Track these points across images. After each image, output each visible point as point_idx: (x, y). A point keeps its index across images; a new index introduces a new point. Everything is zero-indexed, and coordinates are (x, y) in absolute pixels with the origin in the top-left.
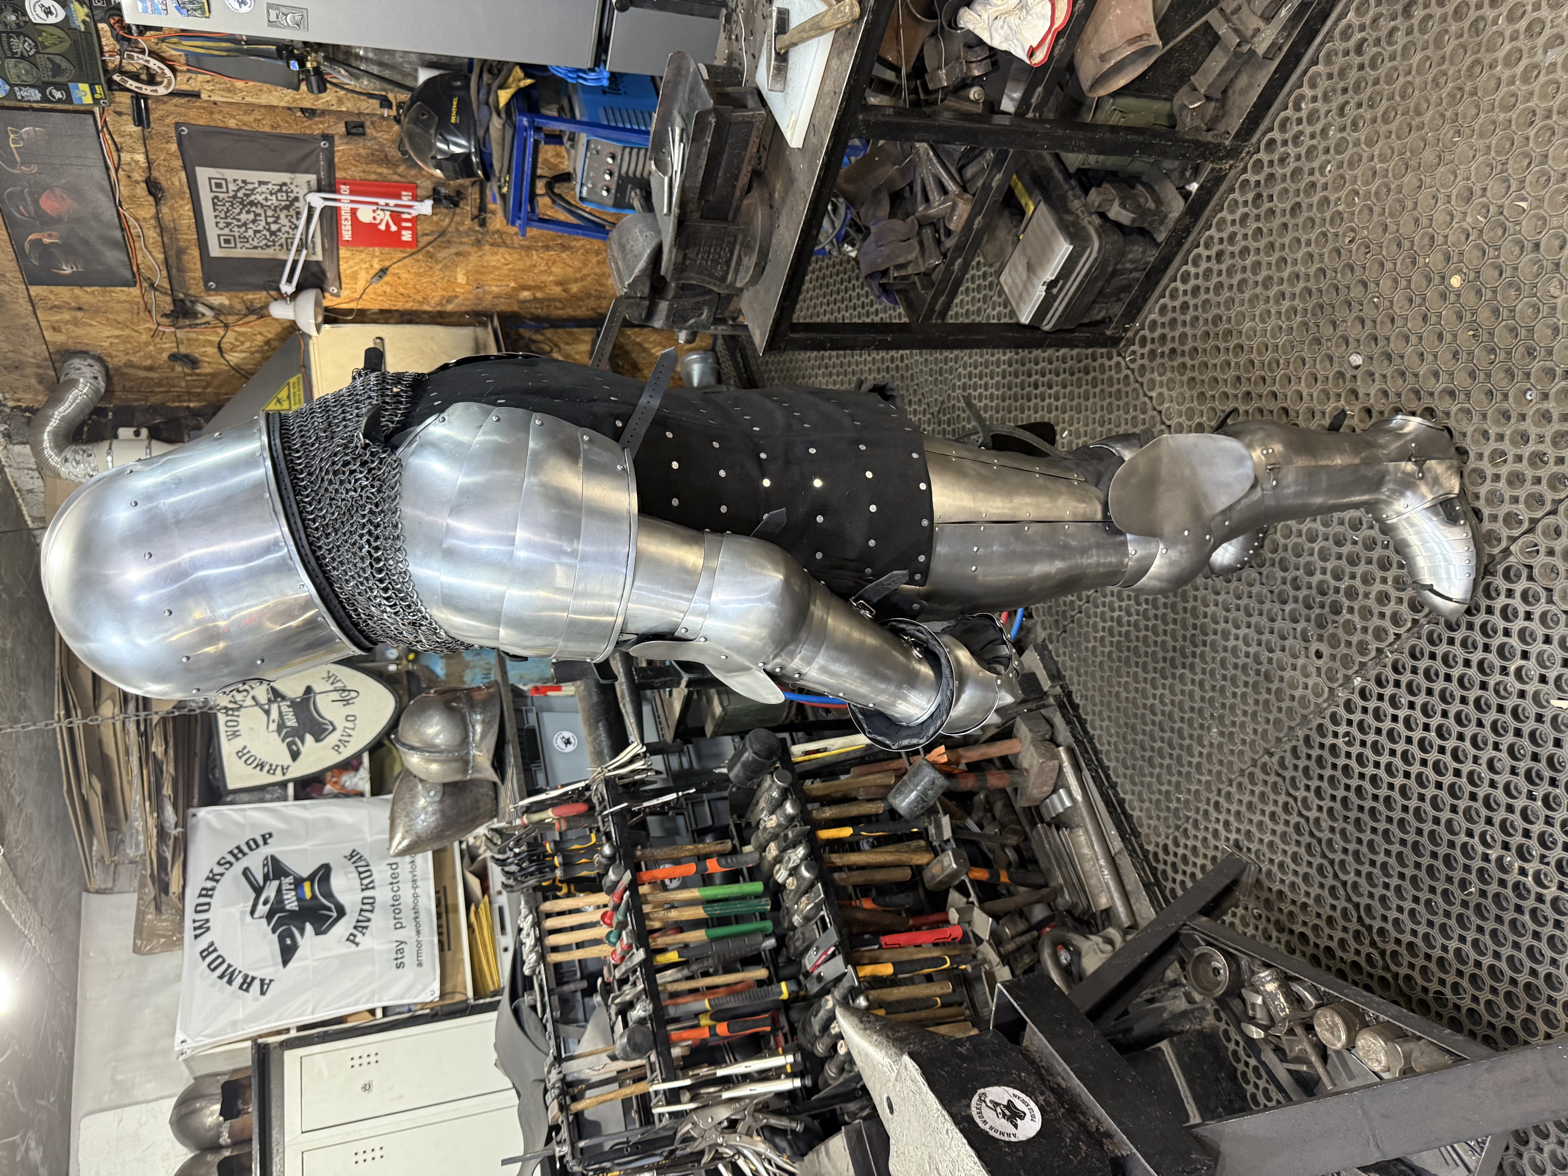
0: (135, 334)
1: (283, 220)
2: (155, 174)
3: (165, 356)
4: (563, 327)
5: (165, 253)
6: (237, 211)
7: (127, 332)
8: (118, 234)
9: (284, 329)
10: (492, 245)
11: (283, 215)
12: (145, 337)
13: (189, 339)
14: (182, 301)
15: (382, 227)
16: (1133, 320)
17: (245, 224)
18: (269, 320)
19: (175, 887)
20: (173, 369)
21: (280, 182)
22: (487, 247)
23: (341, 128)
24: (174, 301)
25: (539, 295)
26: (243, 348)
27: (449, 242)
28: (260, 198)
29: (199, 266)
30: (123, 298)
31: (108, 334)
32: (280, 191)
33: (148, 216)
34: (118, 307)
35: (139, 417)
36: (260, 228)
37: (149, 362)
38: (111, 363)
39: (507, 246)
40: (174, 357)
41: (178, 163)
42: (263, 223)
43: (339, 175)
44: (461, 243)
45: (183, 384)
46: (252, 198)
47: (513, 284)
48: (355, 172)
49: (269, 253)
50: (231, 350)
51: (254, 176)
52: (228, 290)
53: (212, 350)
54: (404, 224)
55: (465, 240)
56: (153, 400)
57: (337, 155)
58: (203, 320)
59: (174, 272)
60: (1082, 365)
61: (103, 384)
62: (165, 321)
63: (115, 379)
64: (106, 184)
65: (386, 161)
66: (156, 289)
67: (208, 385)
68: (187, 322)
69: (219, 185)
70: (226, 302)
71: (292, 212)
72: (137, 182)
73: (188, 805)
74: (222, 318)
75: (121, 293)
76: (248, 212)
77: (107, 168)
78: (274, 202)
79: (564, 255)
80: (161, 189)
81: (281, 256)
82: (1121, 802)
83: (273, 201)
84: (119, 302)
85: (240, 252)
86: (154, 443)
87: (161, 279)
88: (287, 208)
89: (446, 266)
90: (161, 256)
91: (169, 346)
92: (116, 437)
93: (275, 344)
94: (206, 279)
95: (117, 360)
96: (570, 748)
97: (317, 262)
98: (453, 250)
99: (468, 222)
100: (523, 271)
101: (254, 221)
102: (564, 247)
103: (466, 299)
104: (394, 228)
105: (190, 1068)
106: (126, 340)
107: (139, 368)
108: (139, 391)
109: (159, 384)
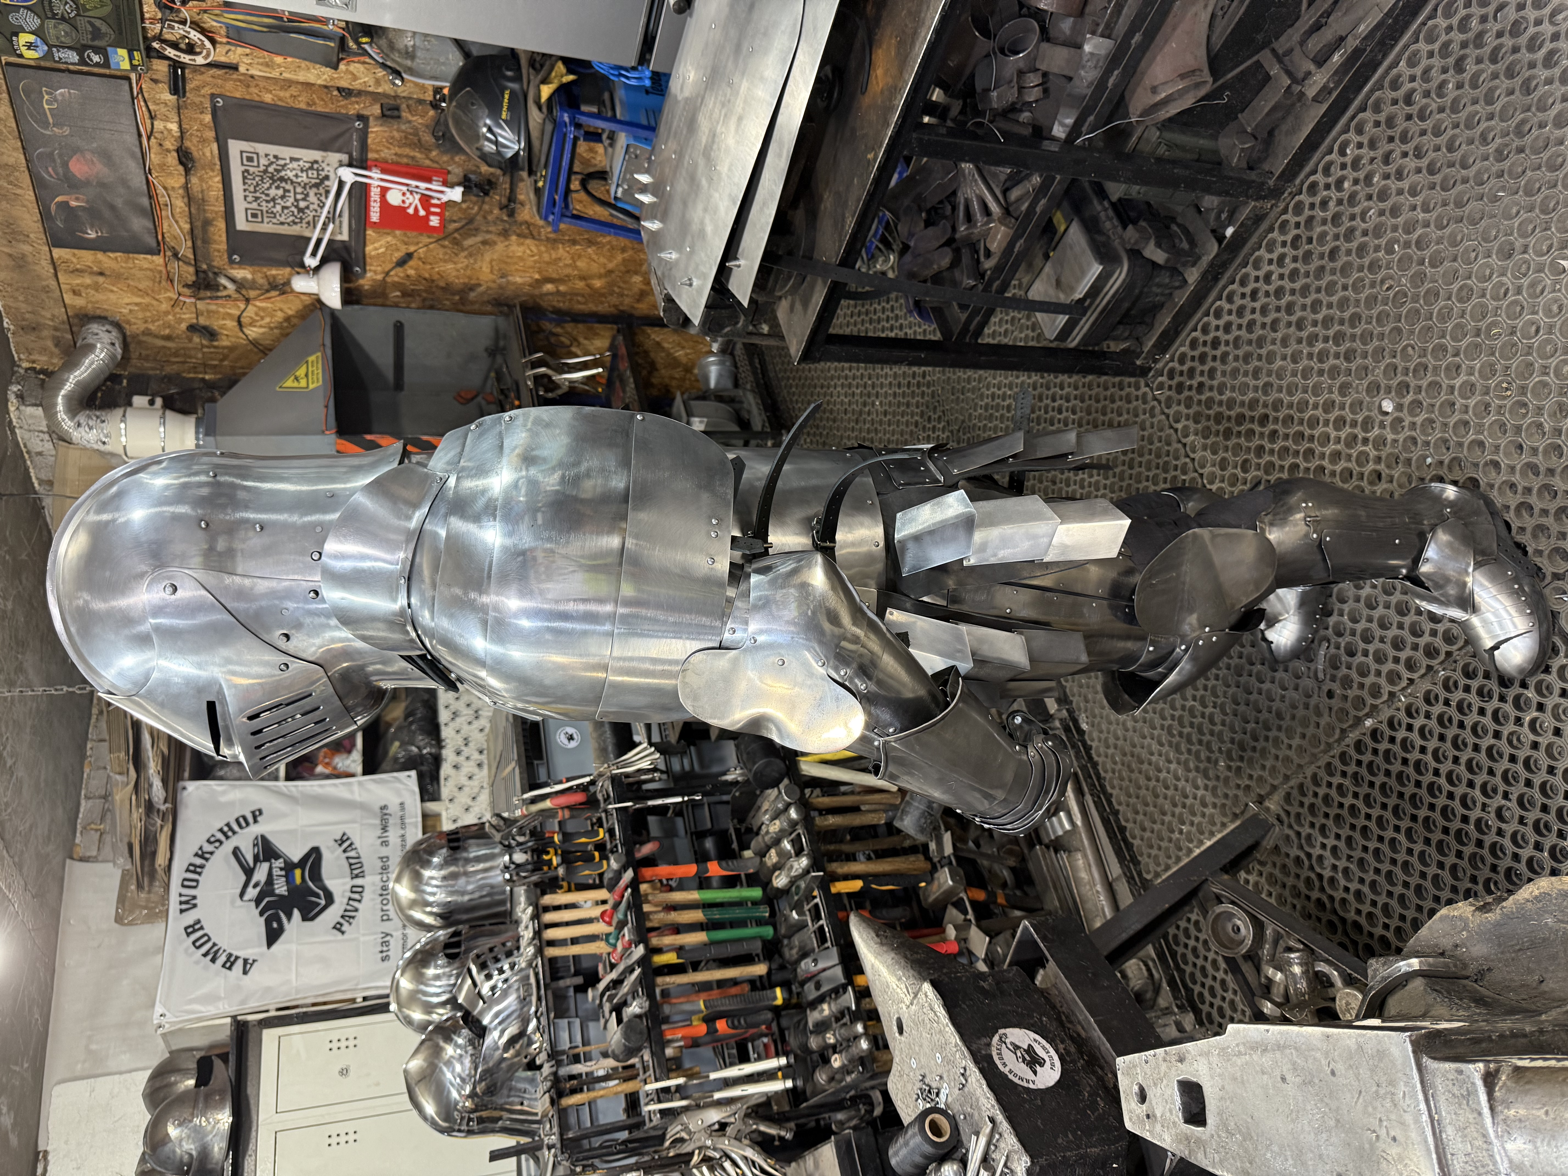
0: (155, 303)
1: (312, 198)
2: (187, 144)
3: (184, 326)
4: (584, 322)
5: (191, 223)
6: (266, 186)
7: (147, 300)
8: (145, 201)
9: (305, 307)
10: (519, 235)
11: (312, 192)
12: (165, 306)
13: (209, 312)
14: (204, 272)
15: (411, 211)
16: (1164, 351)
17: (273, 199)
18: (291, 297)
19: (161, 860)
20: (190, 340)
21: (311, 159)
22: (514, 238)
23: (376, 110)
24: (197, 272)
25: (562, 288)
26: (262, 323)
27: (477, 230)
28: (291, 174)
29: (224, 238)
30: (146, 265)
31: (127, 300)
32: (311, 168)
33: (177, 185)
34: (139, 274)
35: (154, 386)
36: (288, 204)
37: (167, 332)
38: (130, 330)
39: (534, 238)
40: (192, 328)
41: (211, 134)
42: (292, 200)
43: (371, 155)
44: (488, 232)
45: (200, 355)
46: (283, 173)
47: (537, 276)
48: (387, 154)
49: (295, 230)
50: (251, 325)
51: (286, 152)
52: (252, 265)
53: (231, 324)
54: (433, 210)
55: (492, 229)
56: (169, 369)
57: (371, 136)
58: (224, 293)
59: (199, 243)
60: (1108, 393)
61: (119, 351)
62: (186, 291)
63: (132, 347)
64: (138, 150)
65: (419, 145)
66: (179, 259)
67: (225, 357)
68: (208, 294)
69: (250, 159)
70: (249, 276)
71: (322, 191)
72: (168, 151)
73: (179, 778)
74: (244, 292)
75: (144, 261)
76: (278, 188)
77: (140, 135)
78: (305, 179)
79: (590, 250)
80: (192, 160)
81: (307, 234)
82: (1122, 829)
83: (303, 178)
84: (141, 269)
85: (266, 227)
86: (169, 414)
87: (185, 249)
88: (316, 185)
89: (470, 255)
90: (187, 227)
91: (189, 317)
92: (130, 404)
93: (295, 321)
94: (231, 252)
95: (136, 327)
96: (573, 744)
97: (343, 242)
98: (479, 239)
99: (496, 211)
100: (548, 263)
101: (283, 197)
102: (591, 243)
103: (489, 288)
104: (422, 213)
105: (166, 1042)
106: (146, 308)
107: (156, 336)
108: (155, 360)
109: (176, 354)
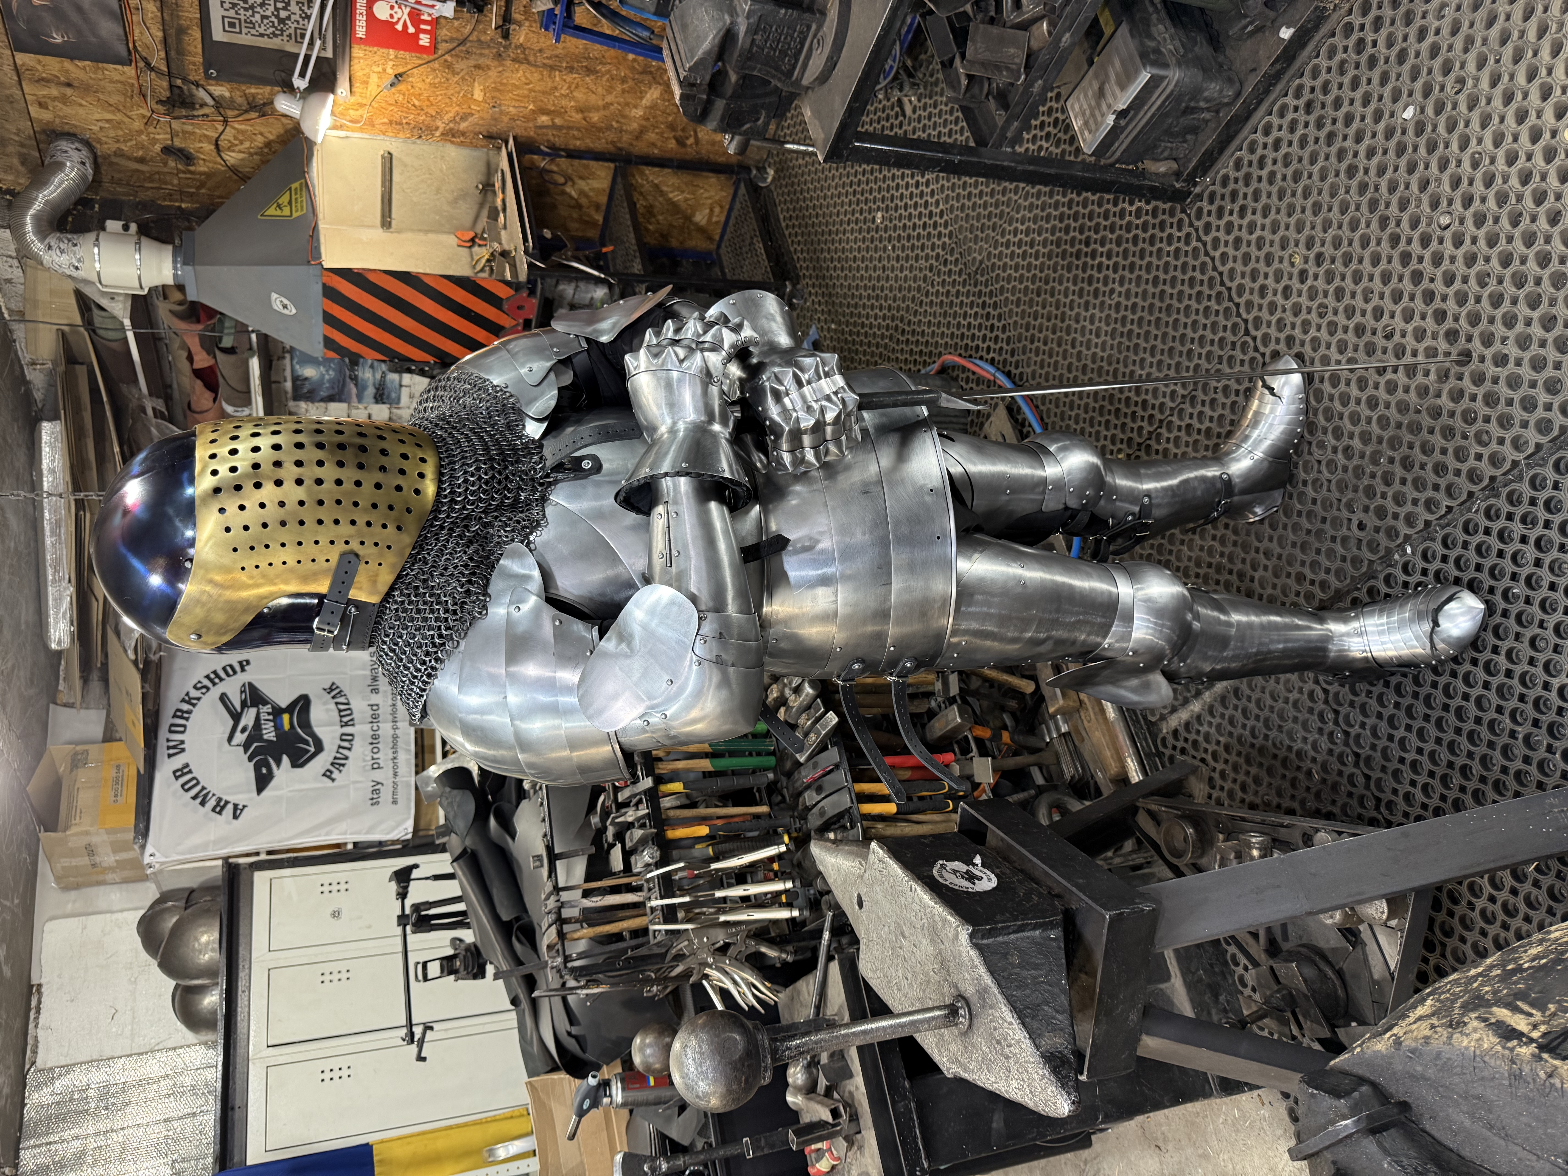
0: (126, 120)
1: (293, 8)
3: (158, 147)
4: (580, 159)
5: (164, 31)
7: (118, 117)
8: (114, 3)
9: (287, 131)
10: (513, 60)
11: (294, 1)
13: (184, 133)
14: (179, 87)
15: (400, 27)
16: (1204, 174)
17: (252, 8)
18: (273, 119)
20: (165, 164)
22: (508, 63)
24: (171, 87)
25: (558, 121)
26: (241, 147)
27: (469, 52)
29: (199, 49)
30: (116, 77)
31: (97, 116)
34: (110, 87)
35: (127, 211)
36: (268, 13)
37: (140, 153)
38: (100, 149)
39: (529, 63)
40: (167, 150)
42: (271, 9)
44: (481, 55)
45: (176, 182)
47: (531, 107)
49: (277, 43)
50: (229, 149)
52: (229, 81)
53: (209, 147)
54: (423, 26)
55: (486, 51)
56: (143, 196)
58: (201, 112)
59: (173, 53)
61: (90, 172)
62: (160, 108)
63: (104, 169)
66: (152, 71)
67: (202, 185)
68: (184, 112)
70: (228, 94)
74: (223, 110)
75: (114, 72)
79: (587, 80)
81: (292, 49)
84: (112, 81)
85: (245, 39)
86: (144, 239)
87: (158, 60)
89: (463, 79)
90: (159, 35)
91: (163, 137)
92: (103, 229)
93: (276, 147)
94: (207, 65)
95: (107, 147)
97: (329, 59)
98: (472, 62)
99: (491, 32)
100: (544, 93)
101: (262, 5)
102: (589, 71)
103: (482, 118)
104: (411, 30)
105: (157, 883)
106: (117, 125)
107: (129, 158)
108: (128, 184)
109: (150, 179)
